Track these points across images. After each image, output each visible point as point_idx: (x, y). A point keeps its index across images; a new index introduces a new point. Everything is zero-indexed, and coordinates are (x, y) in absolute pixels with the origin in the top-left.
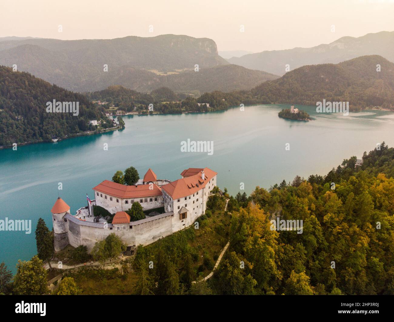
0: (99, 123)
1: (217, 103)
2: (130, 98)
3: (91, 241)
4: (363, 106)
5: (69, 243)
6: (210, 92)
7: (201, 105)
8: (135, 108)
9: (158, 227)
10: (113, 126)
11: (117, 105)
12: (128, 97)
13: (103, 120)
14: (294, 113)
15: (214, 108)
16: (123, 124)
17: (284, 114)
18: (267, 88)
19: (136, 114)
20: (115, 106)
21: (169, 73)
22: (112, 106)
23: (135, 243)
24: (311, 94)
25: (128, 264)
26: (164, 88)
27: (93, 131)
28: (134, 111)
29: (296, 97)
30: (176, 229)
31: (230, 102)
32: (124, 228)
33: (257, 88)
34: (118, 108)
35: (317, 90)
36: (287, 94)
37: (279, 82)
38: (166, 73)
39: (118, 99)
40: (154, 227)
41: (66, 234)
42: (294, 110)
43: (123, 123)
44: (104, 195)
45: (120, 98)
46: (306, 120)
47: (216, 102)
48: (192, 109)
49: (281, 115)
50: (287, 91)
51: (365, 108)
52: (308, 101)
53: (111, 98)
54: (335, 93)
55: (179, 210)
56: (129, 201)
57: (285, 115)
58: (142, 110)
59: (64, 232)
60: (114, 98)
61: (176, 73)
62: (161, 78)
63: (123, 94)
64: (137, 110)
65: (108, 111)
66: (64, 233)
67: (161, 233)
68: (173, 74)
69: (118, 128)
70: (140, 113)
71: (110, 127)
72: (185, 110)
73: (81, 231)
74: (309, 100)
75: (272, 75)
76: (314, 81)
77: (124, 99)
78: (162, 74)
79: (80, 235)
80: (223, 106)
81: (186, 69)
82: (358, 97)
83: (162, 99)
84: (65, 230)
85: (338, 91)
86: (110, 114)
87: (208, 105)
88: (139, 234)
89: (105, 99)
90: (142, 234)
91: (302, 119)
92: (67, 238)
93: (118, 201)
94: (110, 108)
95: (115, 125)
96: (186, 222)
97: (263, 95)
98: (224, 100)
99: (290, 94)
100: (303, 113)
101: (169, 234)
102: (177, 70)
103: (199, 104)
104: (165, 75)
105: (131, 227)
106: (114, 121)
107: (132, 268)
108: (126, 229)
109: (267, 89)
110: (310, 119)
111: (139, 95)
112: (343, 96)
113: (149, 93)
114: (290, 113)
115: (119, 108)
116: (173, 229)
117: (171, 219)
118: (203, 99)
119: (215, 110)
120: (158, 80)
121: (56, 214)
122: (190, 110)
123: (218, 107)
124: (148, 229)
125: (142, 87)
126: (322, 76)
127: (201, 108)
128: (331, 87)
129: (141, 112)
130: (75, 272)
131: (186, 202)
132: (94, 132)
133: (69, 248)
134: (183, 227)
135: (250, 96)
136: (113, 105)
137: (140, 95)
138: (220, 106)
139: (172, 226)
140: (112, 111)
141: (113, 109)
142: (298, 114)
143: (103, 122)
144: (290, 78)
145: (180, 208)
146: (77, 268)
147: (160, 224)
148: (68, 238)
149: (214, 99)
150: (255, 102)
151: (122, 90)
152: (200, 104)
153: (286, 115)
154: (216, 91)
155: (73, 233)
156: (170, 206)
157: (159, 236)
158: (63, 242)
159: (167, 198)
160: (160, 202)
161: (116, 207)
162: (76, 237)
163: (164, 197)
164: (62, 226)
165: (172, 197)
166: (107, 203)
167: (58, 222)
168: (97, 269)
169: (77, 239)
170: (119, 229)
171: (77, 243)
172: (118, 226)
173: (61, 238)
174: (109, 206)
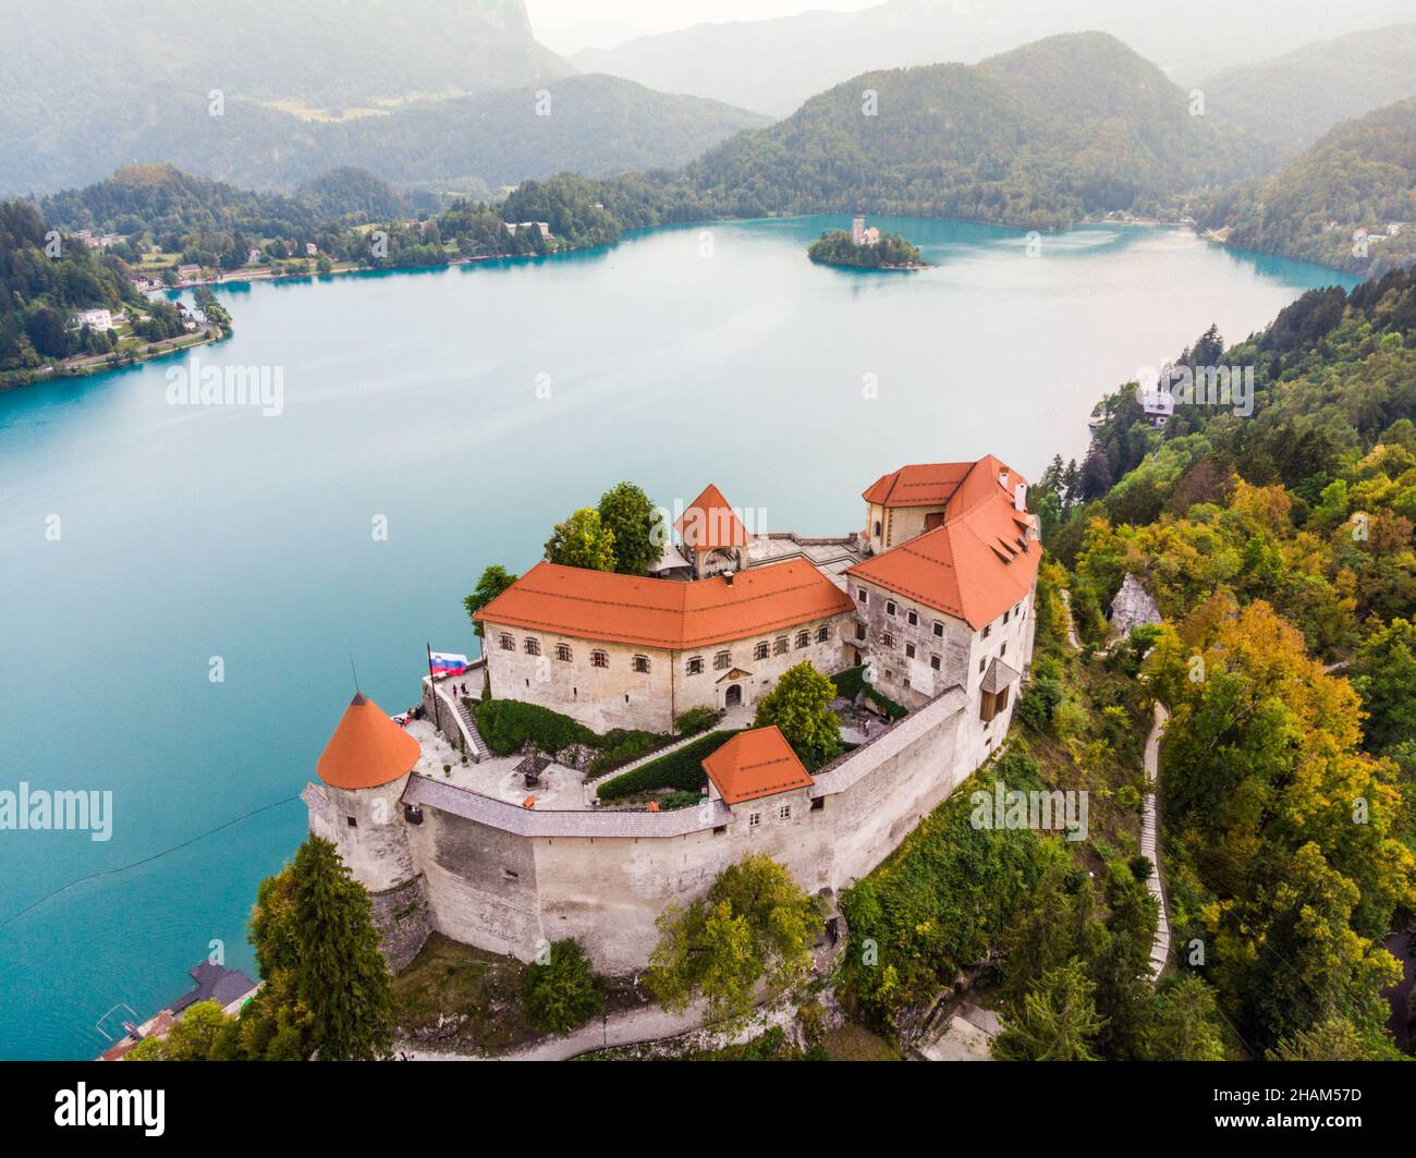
0: (119, 320)
1: (577, 220)
2: (217, 217)
3: (601, 908)
4: (1076, 212)
5: (431, 928)
6: (542, 179)
7: (518, 228)
8: (254, 253)
10: (183, 331)
11: (172, 246)
12: (208, 211)
13: (134, 306)
14: (865, 247)
15: (569, 238)
16: (225, 321)
17: (830, 249)
18: (746, 158)
19: (261, 280)
20: (166, 251)
21: (351, 115)
22: (148, 251)
23: (829, 876)
24: (901, 177)
25: (822, 995)
26: (346, 172)
27: (104, 357)
28: (250, 267)
29: (851, 189)
31: (623, 216)
33: (708, 159)
34: (180, 256)
35: (920, 160)
36: (818, 177)
37: (783, 136)
38: (340, 115)
39: (166, 222)
40: (898, 779)
42: (867, 232)
43: (224, 317)
44: (548, 643)
45: (177, 216)
46: (908, 268)
47: (574, 216)
48: (486, 246)
49: (817, 257)
50: (818, 169)
51: (1081, 218)
52: (894, 203)
53: (134, 217)
54: (980, 169)
55: (984, 674)
56: (709, 656)
57: (833, 253)
58: (283, 262)
59: (407, 877)
60: (147, 218)
61: (379, 113)
62: (324, 133)
63: (184, 198)
64: (264, 261)
65: (138, 271)
66: (405, 885)
67: (917, 802)
68: (369, 117)
69: (207, 336)
70: (279, 273)
71: (172, 337)
72: (457, 250)
73: (538, 868)
74: (896, 199)
75: (743, 112)
76: (907, 130)
77: (194, 220)
78: (321, 116)
80: (601, 232)
81: (413, 97)
82: (1057, 182)
83: (348, 216)
84: (409, 867)
85: (989, 161)
86: (151, 283)
87: (544, 228)
88: (846, 829)
89: (111, 224)
90: (857, 827)
91: (896, 265)
92: (422, 908)
93: (641, 665)
94: (145, 257)
95: (191, 325)
96: (995, 726)
97: (735, 186)
98: (599, 206)
99: (831, 179)
100: (898, 245)
102: (382, 102)
103: (511, 227)
104: (338, 120)
105: (817, 804)
106: (183, 311)
108: (793, 815)
109: (747, 161)
110: (924, 264)
111: (253, 202)
112: (1008, 180)
113: (287, 192)
114: (854, 246)
115: (185, 257)
116: (955, 770)
117: (954, 726)
118: (518, 208)
119: (573, 248)
120: (310, 141)
121: (358, 793)
122: (479, 252)
123: (582, 234)
124: (878, 799)
125: (248, 175)
126: (932, 111)
127: (519, 241)
128: (964, 150)
129: (283, 269)
131: (1005, 632)
132: (108, 360)
133: (451, 958)
134: (985, 753)
135: (686, 189)
136: (155, 248)
137: (258, 202)
138: (592, 229)
139: (953, 759)
140: (159, 269)
141: (159, 260)
142: (881, 248)
143: (136, 316)
144: (821, 118)
145: (988, 665)
147: (921, 760)
148: (427, 903)
149: (564, 205)
150: (711, 212)
151: (178, 183)
152: (515, 225)
153: (838, 254)
154: (564, 175)
155: (468, 878)
156: (930, 660)
157: (910, 819)
158: (405, 933)
159: (901, 621)
160: (841, 643)
161: (627, 697)
162: (496, 898)
163: (866, 619)
164: (392, 851)
165: (964, 620)
166: (567, 683)
167: (371, 832)
168: (676, 1054)
169: (506, 910)
170: (757, 822)
171: (501, 930)
172: (755, 807)
173: (396, 909)
174: (580, 696)
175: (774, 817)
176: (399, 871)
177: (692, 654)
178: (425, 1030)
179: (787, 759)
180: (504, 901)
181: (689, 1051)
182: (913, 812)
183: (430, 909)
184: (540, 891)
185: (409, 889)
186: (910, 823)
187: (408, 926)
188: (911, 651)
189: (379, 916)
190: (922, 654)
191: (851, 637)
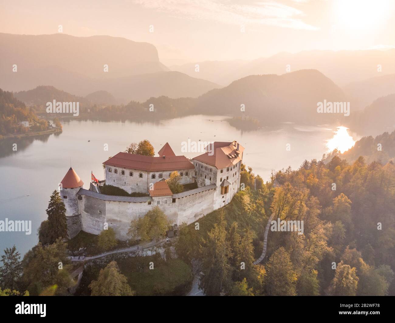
0: (31, 124)
3: (120, 221)
5: (81, 229)
6: (157, 97)
7: (148, 110)
9: (200, 203)
16: (61, 127)
23: (176, 221)
25: (171, 248)
30: (216, 207)
32: (166, 202)
40: (197, 202)
41: (79, 217)
44: (120, 170)
55: (221, 182)
56: (157, 174)
59: (77, 214)
66: (76, 216)
67: (202, 210)
69: (55, 131)
73: (106, 209)
75: (215, 84)
79: (105, 215)
84: (77, 212)
88: (181, 210)
90: (185, 210)
92: (79, 223)
93: (141, 176)
96: (226, 198)
98: (172, 105)
101: (210, 211)
105: (174, 201)
107: (175, 253)
108: (168, 203)
116: (214, 205)
117: (213, 193)
121: (68, 189)
124: (191, 205)
130: (102, 262)
131: (228, 174)
134: (223, 204)
138: (168, 111)
139: (213, 202)
143: (36, 124)
145: (223, 180)
146: (104, 256)
147: (203, 199)
148: (81, 222)
151: (54, 91)
154: (163, 96)
155: (91, 214)
156: (209, 178)
157: (201, 214)
158: (74, 228)
159: (203, 169)
160: (191, 177)
161: (137, 184)
162: (96, 219)
163: (197, 170)
164: (74, 206)
165: (215, 167)
166: (123, 180)
167: (69, 200)
168: (134, 256)
169: (99, 222)
170: (159, 203)
171: (97, 228)
172: (158, 199)
173: (73, 221)
174: (126, 184)
175: (163, 202)
176: (75, 212)
177: (153, 173)
178: (76, 252)
179: (167, 189)
180: (98, 220)
181: (137, 255)
182: (201, 213)
183: (81, 224)
184: (106, 215)
185: (77, 217)
186: (200, 215)
187: (75, 226)
188: (206, 178)
189: (69, 223)
190: (208, 177)
191: (194, 175)
